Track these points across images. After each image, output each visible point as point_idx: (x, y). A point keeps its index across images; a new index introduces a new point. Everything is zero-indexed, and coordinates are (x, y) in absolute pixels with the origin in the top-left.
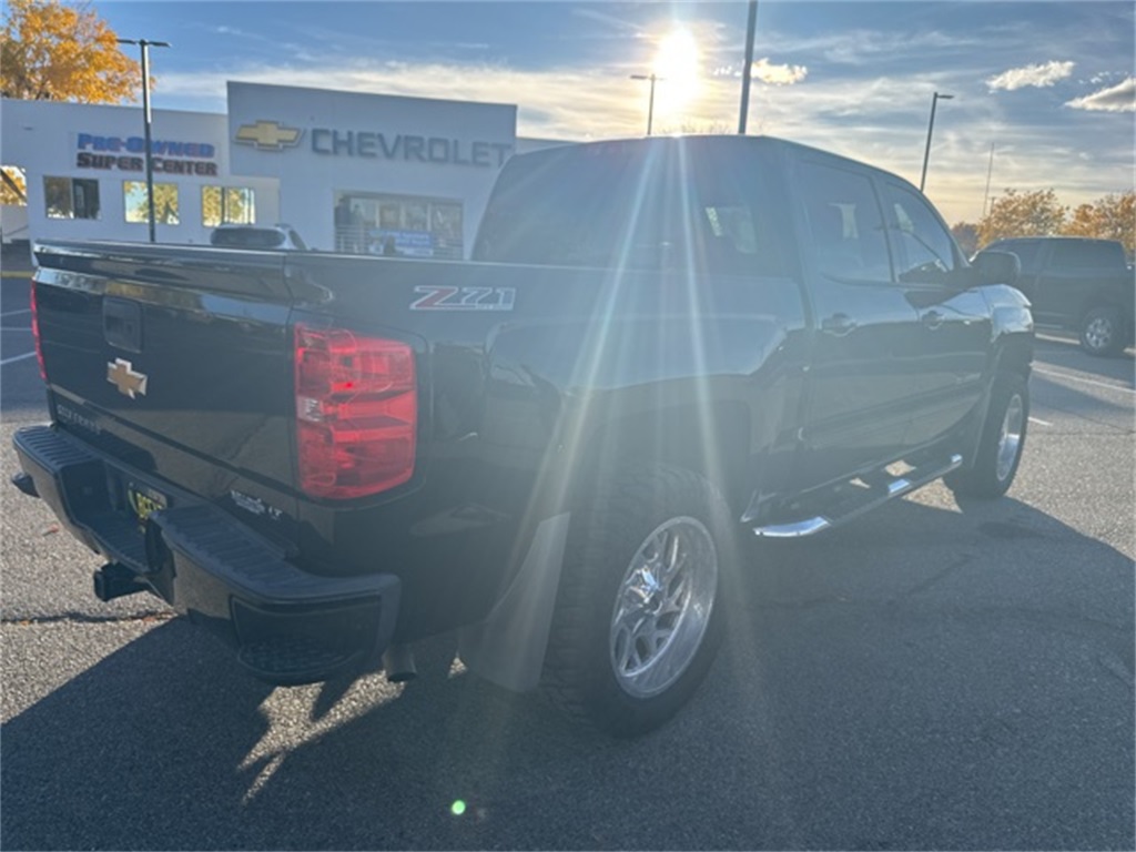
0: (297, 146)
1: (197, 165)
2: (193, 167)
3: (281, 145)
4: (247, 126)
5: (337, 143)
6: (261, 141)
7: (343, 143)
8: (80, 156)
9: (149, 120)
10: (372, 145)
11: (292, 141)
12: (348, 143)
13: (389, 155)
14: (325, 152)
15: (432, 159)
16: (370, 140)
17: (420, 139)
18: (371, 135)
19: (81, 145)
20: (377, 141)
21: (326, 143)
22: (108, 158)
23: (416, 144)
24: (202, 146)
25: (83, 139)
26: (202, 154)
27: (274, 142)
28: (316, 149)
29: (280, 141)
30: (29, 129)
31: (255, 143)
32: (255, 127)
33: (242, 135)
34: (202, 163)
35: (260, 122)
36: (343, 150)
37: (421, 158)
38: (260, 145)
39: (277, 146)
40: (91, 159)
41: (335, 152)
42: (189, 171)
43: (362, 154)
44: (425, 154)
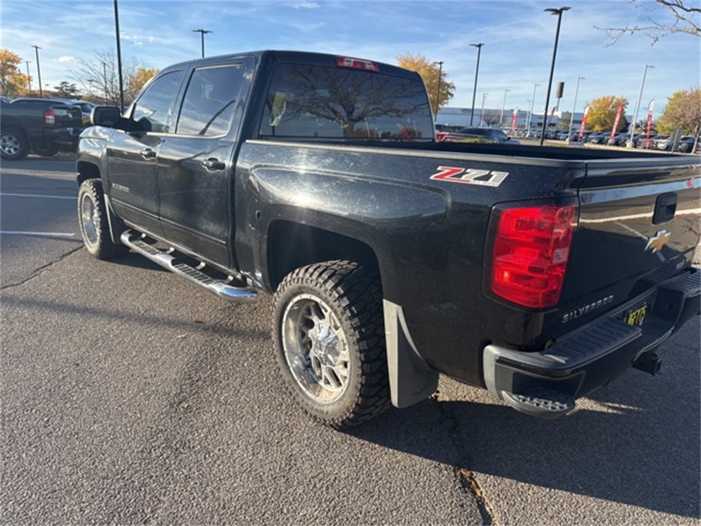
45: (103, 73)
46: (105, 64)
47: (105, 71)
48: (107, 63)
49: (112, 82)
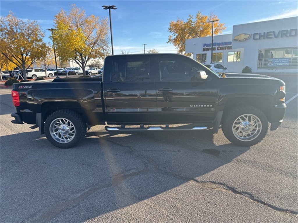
0: (249, 39)
1: (227, 47)
2: (227, 48)
3: (245, 39)
4: (236, 36)
5: (260, 36)
6: (240, 39)
7: (262, 36)
8: (204, 49)
9: (213, 39)
10: (271, 35)
11: (248, 38)
12: (264, 36)
13: (276, 37)
14: (257, 39)
15: (291, 36)
16: (270, 34)
17: (287, 31)
18: (271, 32)
19: (204, 46)
20: (273, 34)
21: (257, 37)
22: (209, 48)
23: (285, 32)
24: (229, 42)
25: (205, 45)
26: (229, 44)
27: (243, 39)
28: (254, 39)
29: (245, 38)
30: (195, 44)
31: (238, 40)
32: (238, 36)
33: (235, 38)
34: (228, 47)
35: (239, 34)
36: (262, 38)
37: (287, 36)
38: (239, 40)
39: (244, 40)
40: (205, 49)
41: (260, 39)
42: (226, 49)
43: (268, 38)
44: (288, 35)
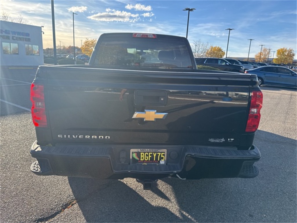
45: (195, 49)
46: (196, 45)
47: (196, 48)
48: (197, 45)
49: (198, 52)
